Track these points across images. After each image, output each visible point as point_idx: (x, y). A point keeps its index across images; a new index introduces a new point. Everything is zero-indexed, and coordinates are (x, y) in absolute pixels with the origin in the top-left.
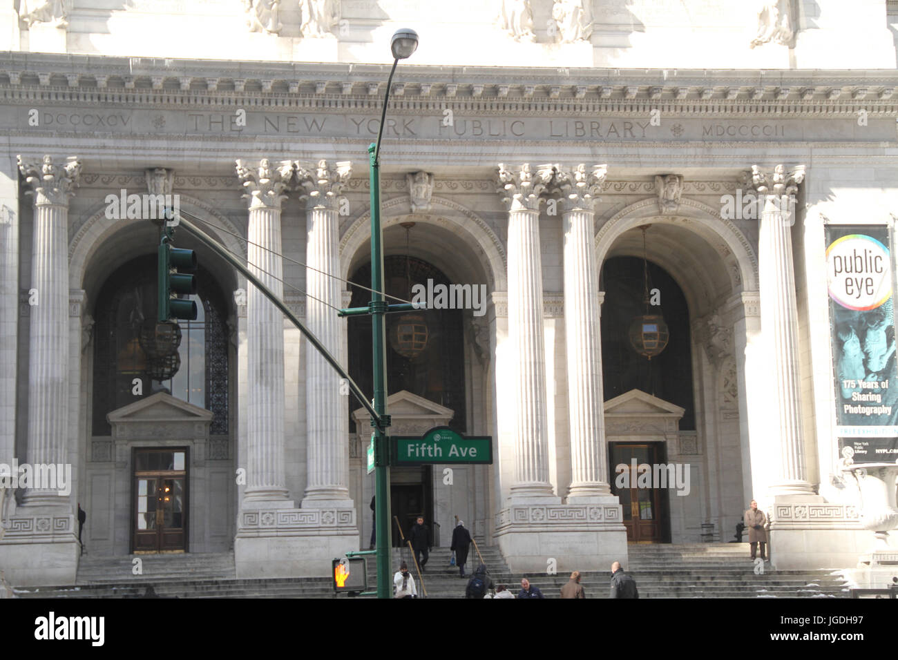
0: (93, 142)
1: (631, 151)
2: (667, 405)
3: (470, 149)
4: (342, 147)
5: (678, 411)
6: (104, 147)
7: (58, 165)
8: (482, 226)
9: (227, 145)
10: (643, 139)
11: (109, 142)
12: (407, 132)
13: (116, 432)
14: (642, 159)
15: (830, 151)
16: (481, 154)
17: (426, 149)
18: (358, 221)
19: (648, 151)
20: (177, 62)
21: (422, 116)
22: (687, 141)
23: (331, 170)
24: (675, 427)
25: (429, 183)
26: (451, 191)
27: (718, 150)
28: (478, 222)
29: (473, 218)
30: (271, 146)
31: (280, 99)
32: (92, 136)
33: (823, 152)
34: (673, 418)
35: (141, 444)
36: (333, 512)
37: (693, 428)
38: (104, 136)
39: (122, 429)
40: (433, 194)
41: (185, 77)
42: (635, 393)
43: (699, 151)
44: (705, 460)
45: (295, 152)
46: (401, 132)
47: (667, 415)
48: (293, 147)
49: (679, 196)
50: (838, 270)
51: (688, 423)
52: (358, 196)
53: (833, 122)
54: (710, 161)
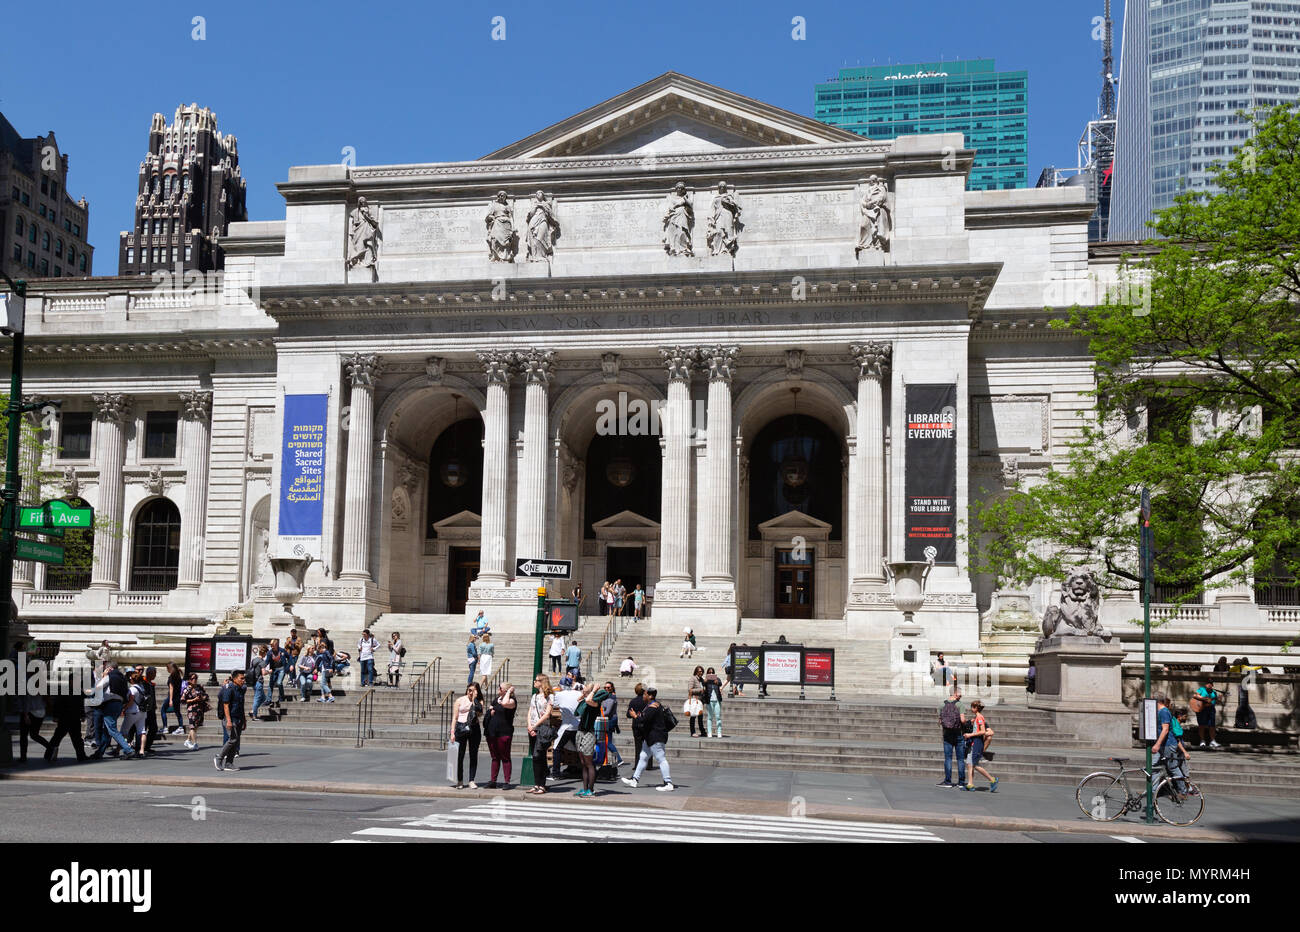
0: (386, 342)
1: (759, 333)
2: (818, 522)
3: (639, 336)
4: (549, 338)
5: (826, 526)
6: (393, 345)
7: (364, 358)
9: (472, 340)
10: (768, 323)
11: (396, 342)
12: (595, 325)
13: (440, 536)
14: (767, 339)
15: (913, 329)
16: (646, 339)
17: (607, 337)
18: (567, 391)
19: (771, 333)
21: (607, 313)
22: (800, 324)
23: (539, 354)
24: (825, 538)
25: (615, 361)
26: (635, 367)
27: (825, 331)
29: (649, 386)
31: (506, 306)
32: (386, 338)
33: (907, 329)
34: (824, 531)
37: (839, 539)
38: (393, 337)
39: (443, 535)
40: (621, 370)
41: (440, 294)
42: (795, 512)
43: (810, 331)
45: (517, 343)
46: (591, 326)
47: (821, 530)
48: (515, 339)
49: (801, 365)
51: (835, 535)
52: (570, 373)
53: (916, 307)
54: (818, 339)
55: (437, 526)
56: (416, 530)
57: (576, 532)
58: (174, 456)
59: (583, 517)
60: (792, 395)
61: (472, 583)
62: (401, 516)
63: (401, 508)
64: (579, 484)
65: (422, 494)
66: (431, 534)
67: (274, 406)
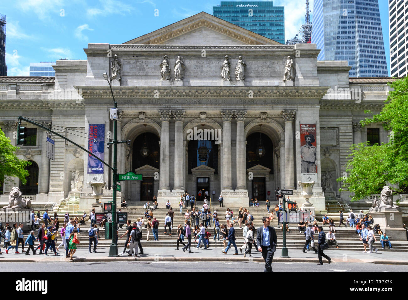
1: (253, 107)
2: (266, 168)
3: (214, 107)
4: (183, 106)
5: (269, 170)
6: (129, 107)
8: (218, 125)
9: (157, 106)
10: (256, 104)
12: (199, 103)
14: (256, 109)
15: (302, 107)
16: (217, 108)
17: (203, 106)
18: (188, 124)
19: (258, 107)
20: (144, 87)
21: (203, 99)
22: (267, 104)
23: (180, 112)
25: (205, 115)
26: (210, 116)
27: (275, 106)
29: (216, 123)
30: (167, 106)
31: (169, 95)
32: (126, 105)
33: (301, 106)
37: (273, 174)
38: (128, 105)
40: (206, 117)
41: (146, 91)
42: (259, 165)
43: (270, 106)
44: (275, 182)
45: (172, 108)
46: (197, 103)
47: (266, 171)
48: (172, 106)
49: (266, 117)
51: (272, 173)
53: (303, 99)
54: (273, 109)
55: (136, 170)
57: (186, 172)
58: (35, 145)
60: (259, 126)
65: (131, 160)
67: (84, 127)
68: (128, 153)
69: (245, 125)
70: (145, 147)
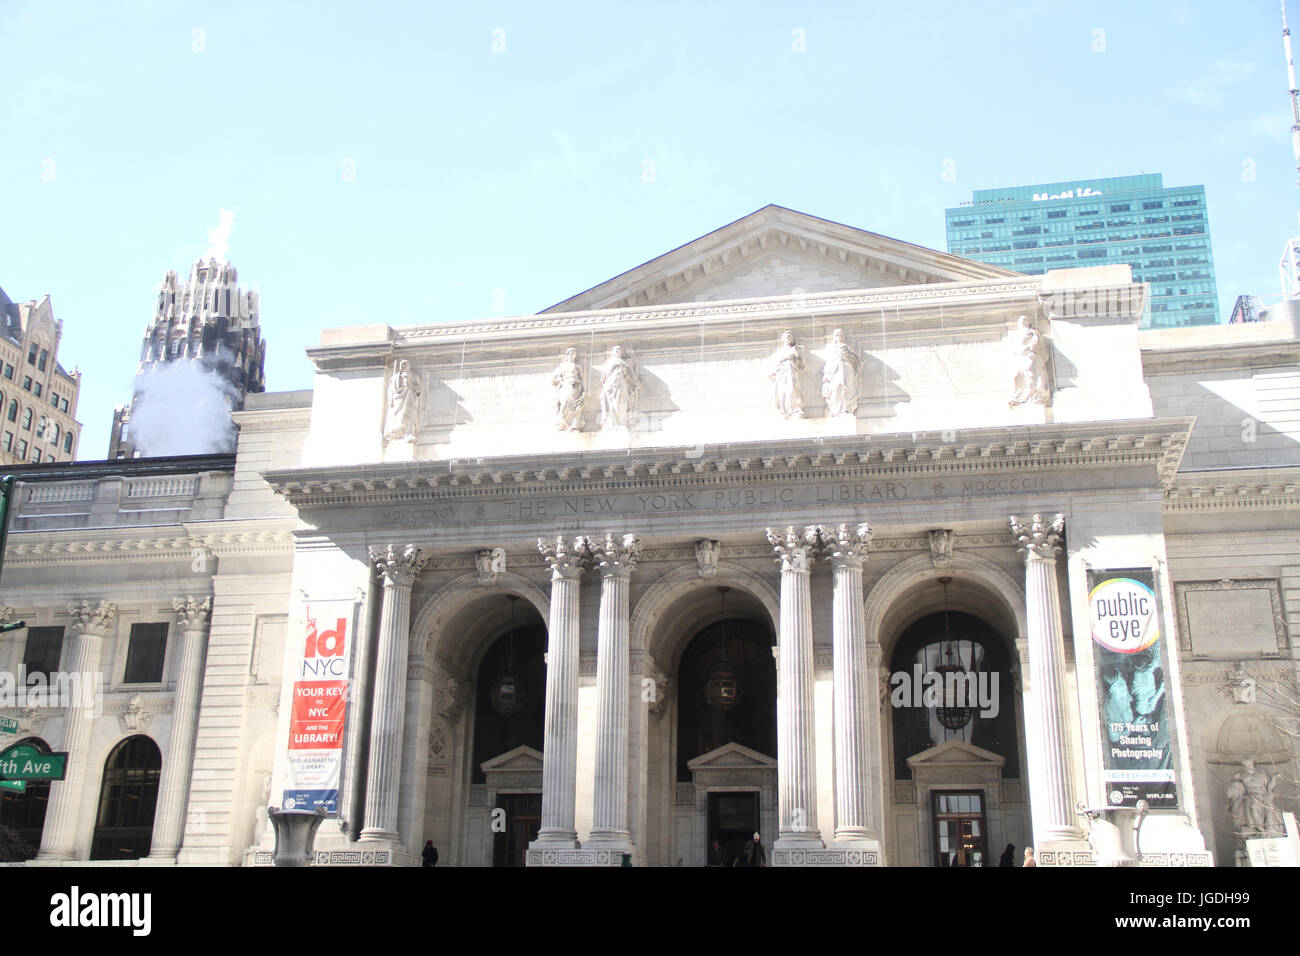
0: (427, 532)
1: (894, 509)
2: (986, 754)
3: (742, 517)
4: (630, 522)
5: (997, 759)
6: (436, 535)
7: (398, 552)
8: (764, 586)
9: (533, 527)
10: (905, 497)
11: (439, 531)
12: (687, 505)
13: (489, 780)
14: (904, 517)
15: (1090, 499)
16: (752, 521)
17: (702, 519)
18: (653, 586)
19: (909, 509)
20: (486, 460)
21: (701, 490)
22: (945, 497)
23: (618, 542)
24: (997, 775)
25: (713, 550)
26: (737, 556)
27: (977, 504)
28: (761, 583)
29: (757, 579)
30: (568, 525)
31: (576, 484)
32: (426, 527)
33: (1083, 500)
34: (994, 766)
35: (508, 791)
36: (607, 853)
38: (436, 526)
39: (493, 778)
40: (720, 560)
41: (495, 472)
43: (959, 506)
45: (589, 528)
46: (682, 506)
47: (987, 763)
48: (587, 524)
49: (950, 549)
50: (1102, 613)
51: (1009, 771)
52: (655, 565)
53: (1092, 472)
54: (970, 515)
55: (486, 766)
56: (459, 773)
57: (667, 771)
58: (160, 681)
59: (675, 753)
60: (941, 587)
61: (530, 843)
62: (440, 754)
63: (441, 744)
64: (668, 711)
65: (467, 727)
66: (479, 777)
67: (287, 615)
68: (451, 701)
69: (869, 583)
70: (506, 679)
